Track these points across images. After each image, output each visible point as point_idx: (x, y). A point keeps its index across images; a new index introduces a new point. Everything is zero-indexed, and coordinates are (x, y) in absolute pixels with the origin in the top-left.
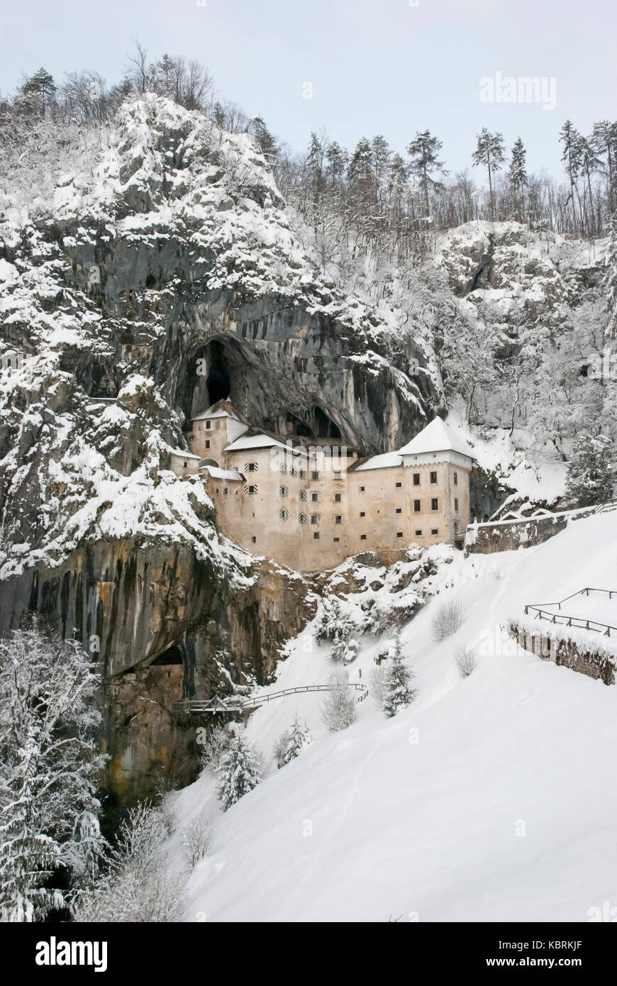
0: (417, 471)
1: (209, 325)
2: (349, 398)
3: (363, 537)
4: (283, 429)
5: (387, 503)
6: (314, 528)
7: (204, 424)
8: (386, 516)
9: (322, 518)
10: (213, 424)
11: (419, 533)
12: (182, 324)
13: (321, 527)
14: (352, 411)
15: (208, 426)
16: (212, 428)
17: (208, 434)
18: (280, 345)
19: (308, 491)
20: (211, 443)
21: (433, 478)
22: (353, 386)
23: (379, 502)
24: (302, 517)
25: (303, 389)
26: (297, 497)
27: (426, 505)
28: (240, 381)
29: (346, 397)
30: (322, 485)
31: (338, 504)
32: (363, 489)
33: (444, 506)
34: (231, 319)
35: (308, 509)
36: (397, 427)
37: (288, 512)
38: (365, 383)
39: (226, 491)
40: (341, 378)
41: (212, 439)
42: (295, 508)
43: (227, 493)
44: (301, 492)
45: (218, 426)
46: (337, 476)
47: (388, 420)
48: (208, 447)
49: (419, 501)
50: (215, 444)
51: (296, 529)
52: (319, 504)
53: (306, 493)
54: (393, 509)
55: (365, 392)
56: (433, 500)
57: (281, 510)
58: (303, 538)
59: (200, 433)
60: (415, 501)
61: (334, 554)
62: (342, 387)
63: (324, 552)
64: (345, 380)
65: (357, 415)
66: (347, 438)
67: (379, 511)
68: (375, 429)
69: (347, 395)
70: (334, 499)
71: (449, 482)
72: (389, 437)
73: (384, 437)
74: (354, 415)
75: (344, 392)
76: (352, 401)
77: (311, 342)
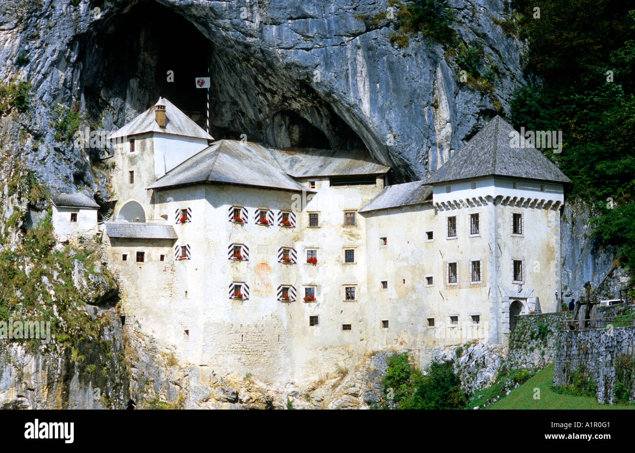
0: (452, 213)
3: (385, 323)
4: (283, 139)
5: (415, 267)
6: (310, 309)
7: (128, 146)
8: (414, 288)
9: (325, 290)
10: (137, 143)
11: (454, 318)
13: (321, 307)
14: (366, 107)
15: (132, 149)
16: (137, 151)
17: (132, 160)
19: (298, 246)
20: (135, 174)
21: (475, 224)
22: (364, 65)
23: (406, 264)
24: (285, 294)
25: (285, 75)
26: (274, 259)
27: (464, 271)
28: (214, 60)
29: (355, 85)
30: (324, 235)
31: (349, 267)
32: (384, 242)
36: (448, 129)
37: (248, 288)
38: (385, 58)
39: (140, 257)
40: (342, 52)
41: (137, 170)
42: (268, 278)
43: (142, 260)
44: (282, 250)
45: (144, 148)
46: (350, 219)
47: (433, 117)
48: (132, 181)
49: (455, 264)
50: (140, 177)
51: (269, 313)
52: (318, 269)
53: (294, 250)
54: (423, 277)
55: (385, 74)
56: (474, 263)
57: (232, 284)
58: (288, 326)
59: (124, 158)
60: (450, 265)
61: (342, 352)
62: (345, 68)
63: (327, 349)
64: (349, 55)
65: (374, 113)
66: (373, 151)
67: (404, 280)
68: (408, 136)
69: (356, 80)
70: (343, 258)
71: (496, 232)
72: (439, 147)
73: (429, 148)
74: (371, 116)
75: (350, 76)
76: (367, 89)
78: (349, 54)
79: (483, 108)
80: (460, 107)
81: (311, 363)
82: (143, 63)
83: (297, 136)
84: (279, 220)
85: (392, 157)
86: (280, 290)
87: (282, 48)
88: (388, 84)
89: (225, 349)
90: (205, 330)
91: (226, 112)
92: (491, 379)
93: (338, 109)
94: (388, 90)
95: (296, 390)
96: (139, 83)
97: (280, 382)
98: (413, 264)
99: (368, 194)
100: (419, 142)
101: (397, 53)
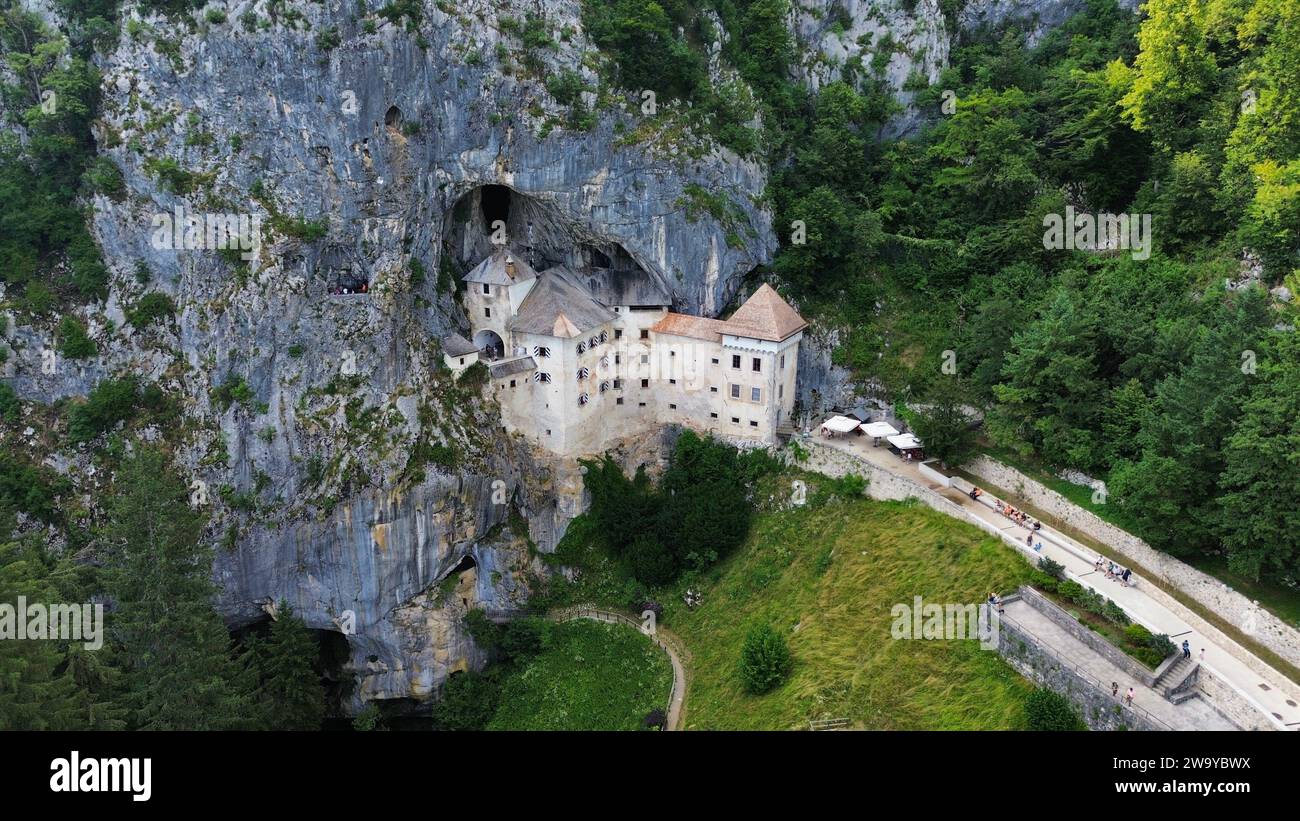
0: (737, 353)
1: (477, 176)
2: (660, 247)
3: (673, 406)
6: (617, 394)
7: (482, 288)
9: (626, 382)
10: (492, 288)
11: (736, 420)
12: (440, 173)
13: (625, 394)
14: (662, 263)
15: (487, 290)
16: (492, 294)
17: (487, 300)
18: (572, 195)
20: (491, 312)
21: (757, 365)
22: (664, 234)
24: (604, 389)
25: (602, 237)
33: (767, 400)
34: (506, 170)
36: (716, 275)
37: (587, 395)
38: (679, 232)
39: (513, 384)
40: (649, 227)
41: (492, 309)
43: (515, 386)
45: (499, 295)
46: (644, 334)
47: (706, 267)
48: (488, 315)
49: (738, 387)
50: (497, 315)
51: (596, 406)
55: (678, 241)
56: (754, 389)
57: (579, 398)
58: (606, 409)
59: (477, 297)
60: (734, 385)
61: (640, 420)
62: (651, 237)
63: (628, 418)
65: (669, 267)
68: (691, 283)
69: (657, 245)
74: (666, 269)
75: (653, 242)
76: (664, 251)
77: (611, 189)
78: (655, 228)
80: (726, 264)
81: (618, 427)
84: (599, 341)
85: (676, 294)
86: (601, 387)
87: (606, 224)
88: (679, 248)
93: (635, 257)
94: (678, 252)
99: (658, 318)
101: (689, 228)
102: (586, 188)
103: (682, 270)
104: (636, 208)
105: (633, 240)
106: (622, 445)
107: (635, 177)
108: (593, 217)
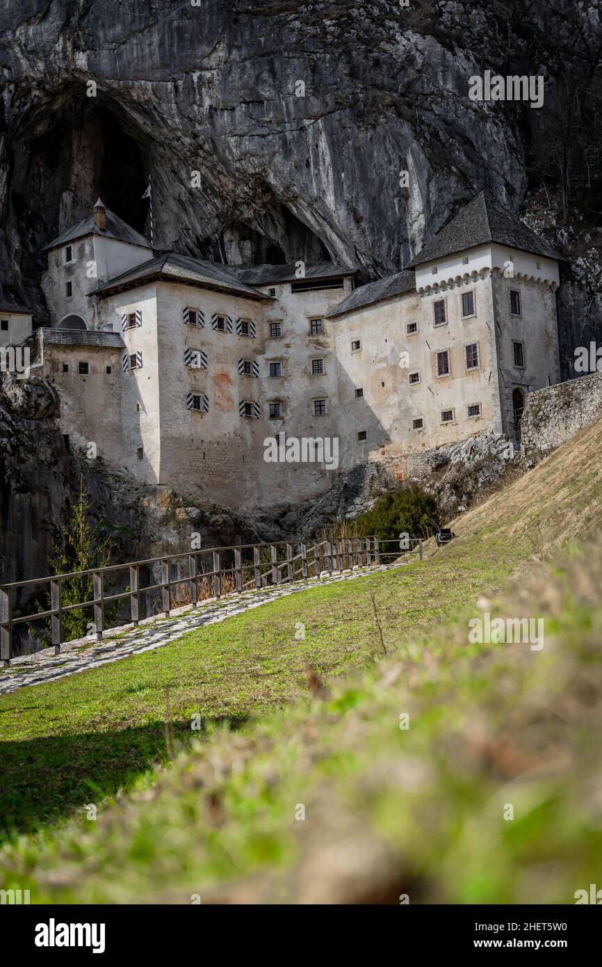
0: (436, 297)
2: (323, 175)
3: (362, 435)
4: (234, 255)
5: (395, 366)
6: (275, 428)
7: (63, 252)
8: (395, 390)
9: (294, 404)
10: (75, 248)
11: (447, 415)
13: (288, 424)
14: (330, 199)
15: (69, 258)
17: (69, 270)
18: (176, 87)
19: (260, 359)
20: (73, 285)
21: (469, 306)
22: (327, 151)
23: (384, 365)
24: (248, 409)
25: (238, 170)
26: (234, 372)
27: (457, 361)
29: (317, 175)
30: (288, 346)
31: (317, 379)
32: (357, 345)
33: (489, 358)
34: (77, 48)
35: (262, 392)
36: (422, 221)
37: (207, 399)
38: (350, 143)
39: (83, 368)
40: (301, 137)
41: (74, 280)
42: (229, 391)
43: (86, 372)
44: (243, 362)
45: (82, 255)
46: (315, 326)
47: (405, 209)
48: (69, 293)
49: (446, 353)
50: (79, 287)
51: (232, 430)
52: (283, 382)
53: (255, 362)
54: (406, 375)
55: (351, 160)
56: (468, 348)
57: (190, 394)
58: (252, 447)
59: (59, 271)
60: (440, 355)
61: (315, 472)
62: (307, 156)
63: (296, 470)
64: (310, 140)
65: (340, 205)
66: (336, 256)
67: (383, 384)
68: (378, 230)
69: (319, 169)
70: (310, 369)
71: (495, 308)
72: (411, 244)
73: (400, 244)
74: (337, 209)
75: (312, 164)
76: (330, 180)
77: (235, 74)
79: (458, 197)
80: (433, 197)
81: (279, 486)
82: (77, 175)
83: (249, 252)
84: (237, 328)
85: (360, 256)
86: (242, 405)
87: (236, 135)
88: (353, 172)
89: (186, 467)
90: (161, 444)
91: (170, 232)
92: (499, 471)
93: (297, 208)
94: (354, 180)
95: (264, 515)
96: (73, 198)
97: (247, 507)
98: (393, 364)
99: (335, 298)
100: (390, 237)
101: (364, 136)
102: (195, 77)
103: (362, 208)
104: (277, 108)
105: (278, 159)
106: (284, 514)
107: (271, 63)
108: (212, 124)
